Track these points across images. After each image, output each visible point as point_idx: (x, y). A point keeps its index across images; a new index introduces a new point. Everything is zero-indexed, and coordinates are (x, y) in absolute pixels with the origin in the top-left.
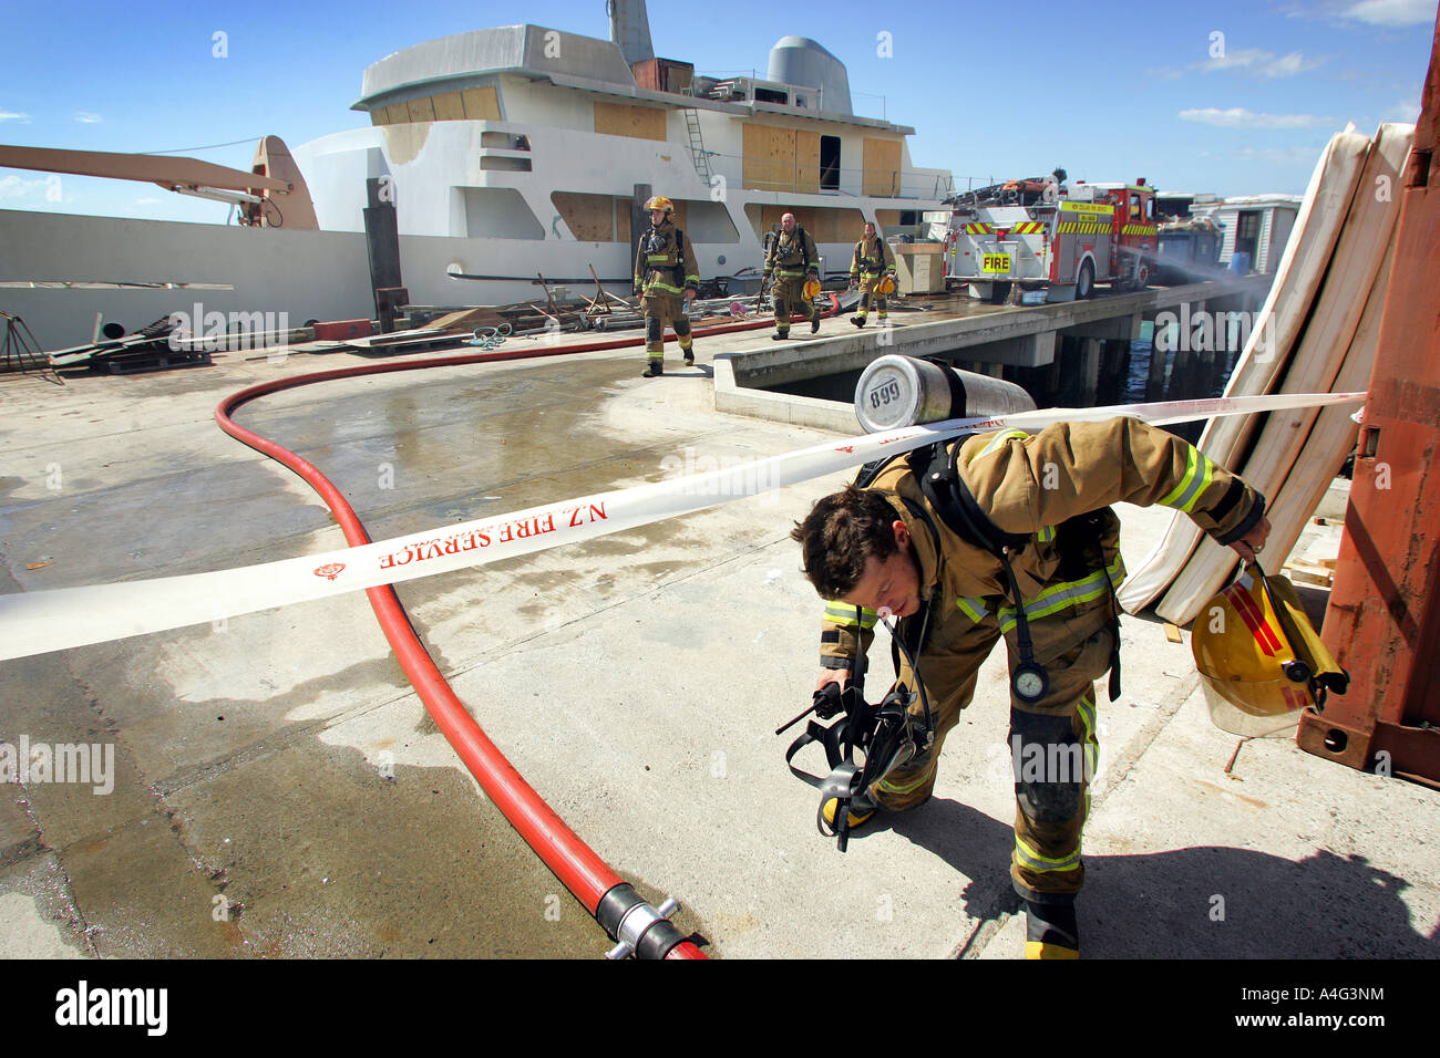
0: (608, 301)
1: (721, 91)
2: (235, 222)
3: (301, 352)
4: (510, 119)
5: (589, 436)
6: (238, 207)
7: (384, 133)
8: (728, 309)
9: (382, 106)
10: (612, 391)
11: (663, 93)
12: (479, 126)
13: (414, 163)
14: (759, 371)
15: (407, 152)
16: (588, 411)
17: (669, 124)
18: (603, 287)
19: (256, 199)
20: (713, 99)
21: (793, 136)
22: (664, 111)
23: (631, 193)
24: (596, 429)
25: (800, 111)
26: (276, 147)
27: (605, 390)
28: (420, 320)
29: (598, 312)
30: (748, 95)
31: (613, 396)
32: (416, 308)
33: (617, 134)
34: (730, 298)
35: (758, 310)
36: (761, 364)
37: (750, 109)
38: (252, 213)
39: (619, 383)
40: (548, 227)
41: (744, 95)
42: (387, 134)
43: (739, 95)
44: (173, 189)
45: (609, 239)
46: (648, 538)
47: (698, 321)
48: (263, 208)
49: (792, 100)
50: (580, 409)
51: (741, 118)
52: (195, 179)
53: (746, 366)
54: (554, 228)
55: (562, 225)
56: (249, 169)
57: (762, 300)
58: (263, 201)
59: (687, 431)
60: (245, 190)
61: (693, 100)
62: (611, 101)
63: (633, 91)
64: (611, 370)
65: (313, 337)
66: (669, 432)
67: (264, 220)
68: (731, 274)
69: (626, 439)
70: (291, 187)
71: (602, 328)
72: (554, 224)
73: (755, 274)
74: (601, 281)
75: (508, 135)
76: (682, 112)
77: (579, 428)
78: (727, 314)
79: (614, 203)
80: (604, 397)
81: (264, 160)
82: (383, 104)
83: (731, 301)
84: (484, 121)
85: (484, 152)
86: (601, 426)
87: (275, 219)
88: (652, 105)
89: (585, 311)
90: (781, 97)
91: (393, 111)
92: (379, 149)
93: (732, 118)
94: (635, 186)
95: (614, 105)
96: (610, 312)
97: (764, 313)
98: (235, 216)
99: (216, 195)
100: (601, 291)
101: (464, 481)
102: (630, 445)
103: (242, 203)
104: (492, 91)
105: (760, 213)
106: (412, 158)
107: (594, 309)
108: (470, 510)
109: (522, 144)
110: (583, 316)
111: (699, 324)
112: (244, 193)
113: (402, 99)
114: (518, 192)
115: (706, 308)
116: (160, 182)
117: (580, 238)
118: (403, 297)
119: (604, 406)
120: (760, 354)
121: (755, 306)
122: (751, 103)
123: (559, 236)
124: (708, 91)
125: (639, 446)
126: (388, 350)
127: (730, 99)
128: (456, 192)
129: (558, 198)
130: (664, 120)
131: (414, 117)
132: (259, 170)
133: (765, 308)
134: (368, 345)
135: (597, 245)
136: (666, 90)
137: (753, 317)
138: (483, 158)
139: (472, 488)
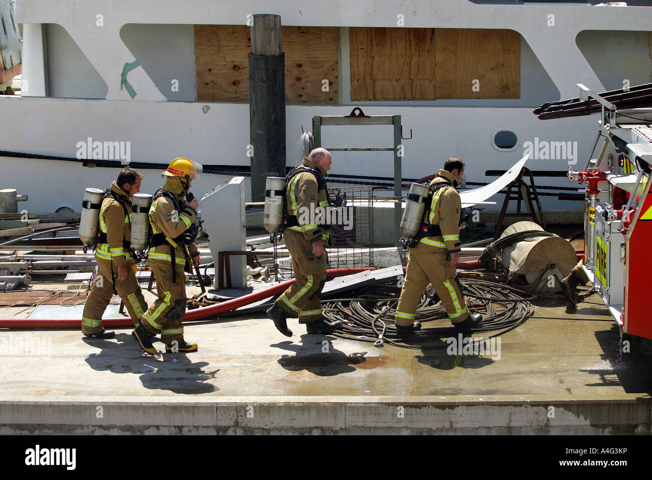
40: (112, 79)
54: (124, 81)
55: (139, 77)
72: (124, 75)
117: (171, 96)
123: (133, 94)
129: (132, 33)
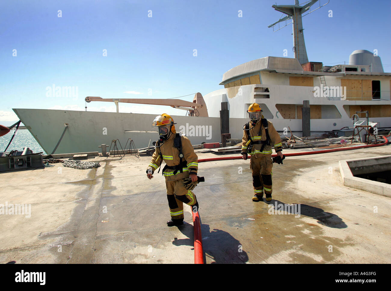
0: (295, 138)
1: (331, 70)
2: (188, 115)
3: (199, 152)
4: (263, 83)
5: (291, 193)
6: (189, 111)
7: (227, 90)
8: (339, 142)
9: (227, 83)
10: (298, 173)
11: (312, 72)
12: (254, 86)
13: (235, 98)
14: (359, 168)
15: (233, 95)
16: (289, 181)
17: (314, 81)
18: (293, 133)
19: (193, 109)
20: (330, 72)
21: (361, 82)
22: (313, 77)
23: (302, 103)
24: (293, 190)
25: (363, 73)
26: (199, 96)
27: (295, 172)
28: (234, 143)
29: (291, 142)
30: (342, 70)
31: (299, 175)
32: (233, 140)
33: (297, 85)
34: (340, 138)
35: (352, 142)
36: (360, 165)
37: (344, 74)
38: (192, 113)
39: (301, 170)
40: (274, 115)
41: (341, 70)
42: (228, 90)
43: (339, 70)
44: (174, 107)
45: (294, 118)
46: (323, 257)
47: (328, 146)
48: (195, 111)
49: (359, 70)
50: (286, 180)
51: (340, 78)
52: (179, 104)
53: (354, 166)
54: (276, 115)
55: (279, 114)
56: (192, 101)
57: (353, 139)
58: (195, 109)
59: (333, 195)
60: (191, 107)
61: (323, 73)
62: (295, 76)
63: (302, 72)
64: (298, 164)
65: (203, 147)
66: (324, 194)
67: (194, 114)
68: (339, 129)
69: (306, 196)
70: (202, 106)
71: (293, 148)
73: (348, 129)
74: (292, 132)
75: (263, 88)
76: (319, 77)
77: (286, 189)
78: (339, 143)
79: (296, 107)
80: (294, 175)
81: (196, 99)
82: (228, 82)
83: (341, 139)
84: (255, 84)
85: (255, 93)
86: (295, 189)
87: (197, 114)
88: (308, 76)
89: (287, 142)
90: (355, 70)
91: (230, 84)
92: (226, 94)
93: (337, 78)
94: (304, 101)
95: (296, 77)
96: (295, 142)
97: (354, 143)
98: (188, 114)
99: (183, 108)
100: (292, 135)
101: (241, 209)
102: (308, 199)
103: (190, 110)
104: (258, 76)
105: (349, 108)
106: (234, 96)
107: (290, 141)
108: (242, 224)
109: (267, 90)
110: (286, 143)
111: (329, 147)
112: (190, 108)
113: (233, 81)
114: (265, 104)
115: (331, 141)
116: (171, 106)
117: (284, 118)
118: (229, 136)
119: (295, 179)
120: (359, 161)
121: (350, 141)
122: (344, 72)
123: (278, 118)
124: (328, 70)
125: (311, 200)
126: (223, 153)
127: (336, 72)
128: (246, 105)
129: (278, 106)
130: (313, 80)
131: (235, 85)
132: (195, 101)
133: (354, 141)
134: (217, 151)
135: (290, 120)
136: (313, 71)
137: (350, 145)
138: (255, 95)
139: (244, 212)
